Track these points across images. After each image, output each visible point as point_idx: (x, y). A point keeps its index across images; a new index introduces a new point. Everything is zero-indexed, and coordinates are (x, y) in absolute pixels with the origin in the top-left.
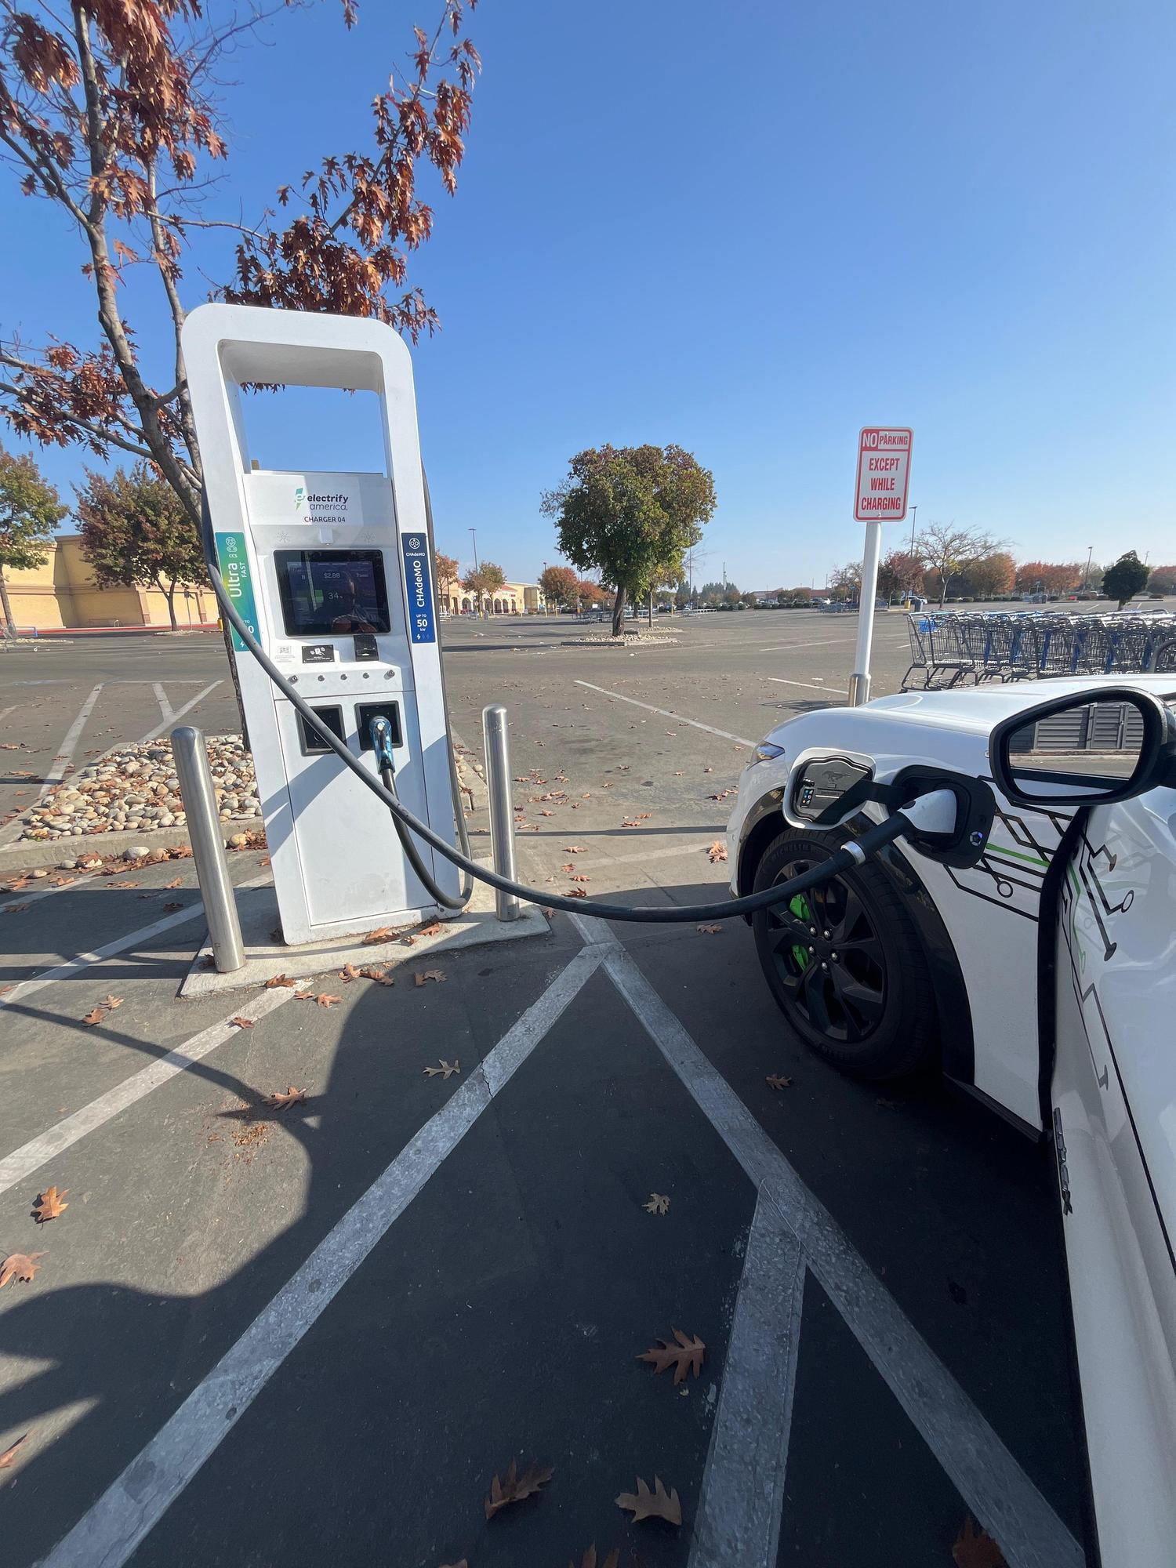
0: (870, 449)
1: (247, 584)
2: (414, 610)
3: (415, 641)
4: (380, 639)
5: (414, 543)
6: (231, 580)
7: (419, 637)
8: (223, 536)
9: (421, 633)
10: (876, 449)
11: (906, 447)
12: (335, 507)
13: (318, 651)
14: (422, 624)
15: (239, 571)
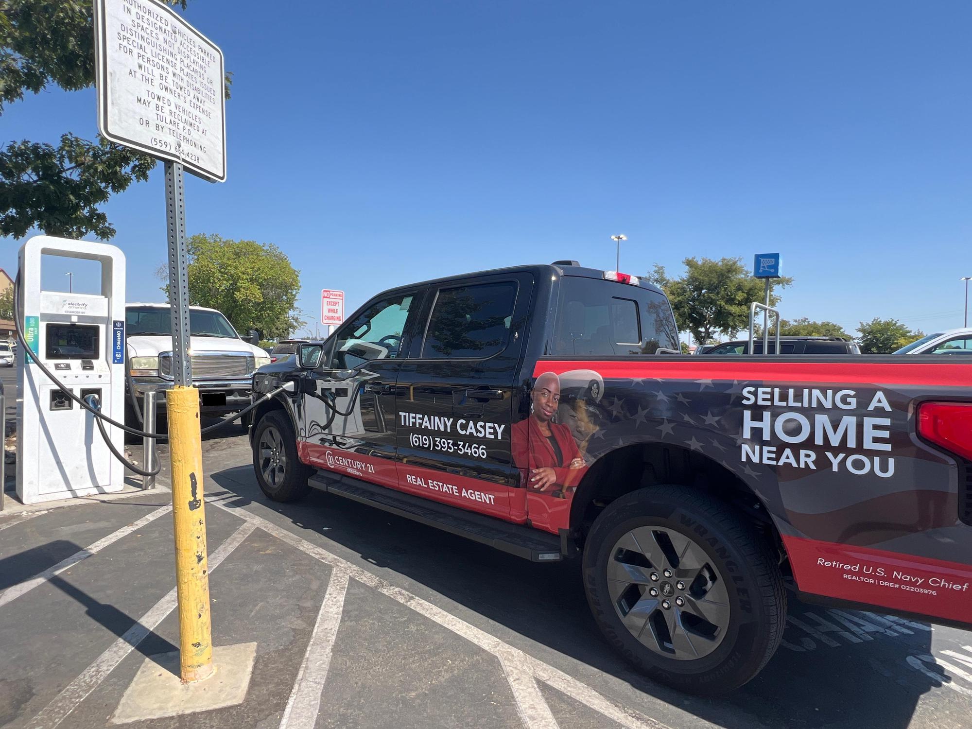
0: (326, 297)
1: (36, 337)
2: (115, 350)
3: (114, 363)
4: (94, 361)
5: (119, 325)
6: (29, 335)
7: (116, 361)
8: (28, 318)
9: (117, 360)
10: (329, 298)
11: (341, 298)
12: (81, 308)
13: (62, 366)
14: (118, 356)
15: (34, 331)
